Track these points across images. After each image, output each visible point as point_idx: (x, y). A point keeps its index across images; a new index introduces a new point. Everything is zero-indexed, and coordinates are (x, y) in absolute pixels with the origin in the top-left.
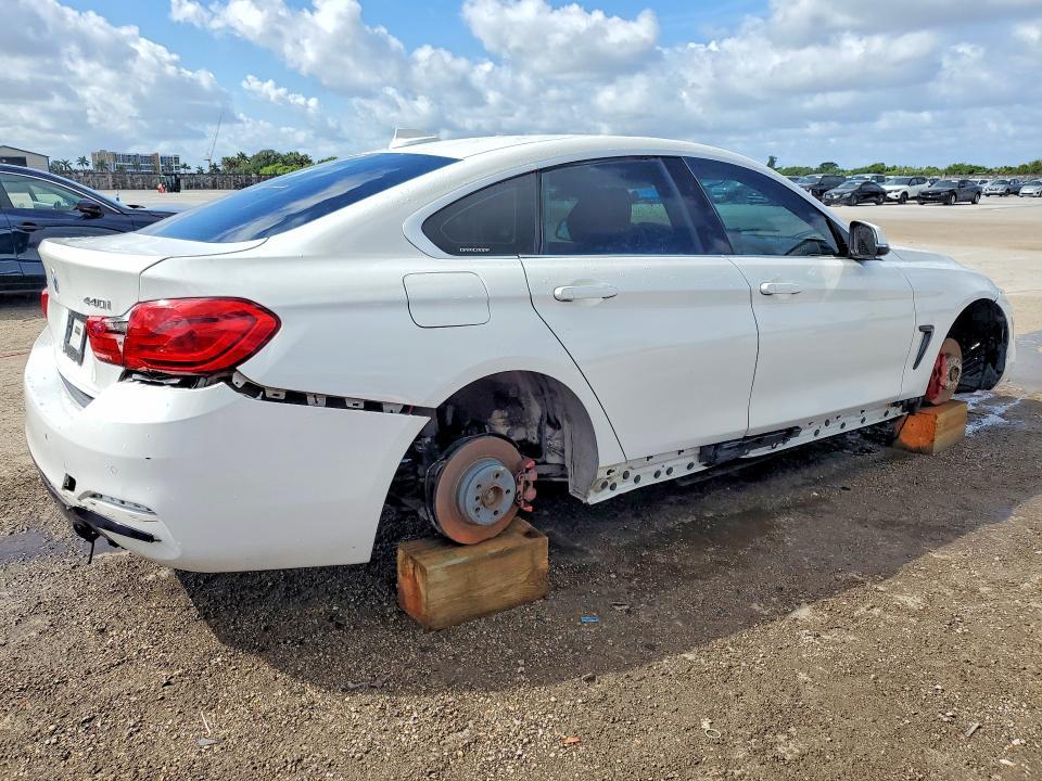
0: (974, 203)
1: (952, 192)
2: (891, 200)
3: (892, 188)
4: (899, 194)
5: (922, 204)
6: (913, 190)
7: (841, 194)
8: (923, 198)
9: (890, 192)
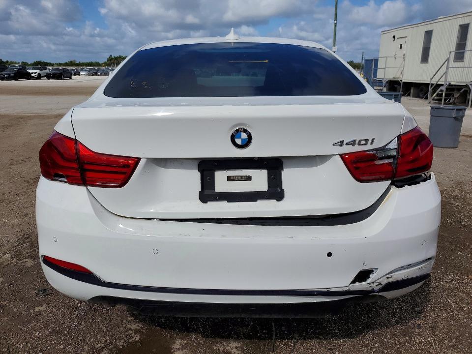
0: (71, 78)
1: (61, 74)
2: (33, 77)
3: (34, 72)
4: (37, 74)
5: (49, 79)
6: (43, 72)
7: (9, 74)
8: (49, 76)
9: (32, 73)
